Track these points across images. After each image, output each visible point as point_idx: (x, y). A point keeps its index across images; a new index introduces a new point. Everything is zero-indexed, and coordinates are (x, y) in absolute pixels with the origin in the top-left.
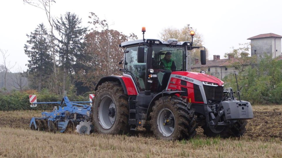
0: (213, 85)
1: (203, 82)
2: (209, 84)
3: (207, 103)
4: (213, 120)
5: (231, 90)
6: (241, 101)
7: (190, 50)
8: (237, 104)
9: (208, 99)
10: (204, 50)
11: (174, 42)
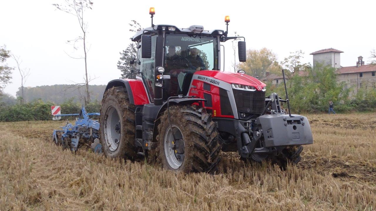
0: (247, 89)
1: (233, 85)
2: (241, 87)
3: (238, 119)
4: (247, 145)
5: (276, 97)
6: (292, 115)
7: (223, 42)
8: (284, 120)
9: (240, 112)
10: (244, 41)
11: (197, 30)
